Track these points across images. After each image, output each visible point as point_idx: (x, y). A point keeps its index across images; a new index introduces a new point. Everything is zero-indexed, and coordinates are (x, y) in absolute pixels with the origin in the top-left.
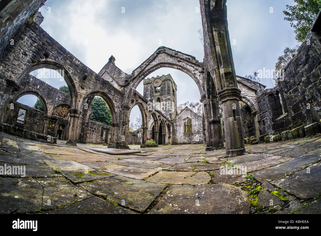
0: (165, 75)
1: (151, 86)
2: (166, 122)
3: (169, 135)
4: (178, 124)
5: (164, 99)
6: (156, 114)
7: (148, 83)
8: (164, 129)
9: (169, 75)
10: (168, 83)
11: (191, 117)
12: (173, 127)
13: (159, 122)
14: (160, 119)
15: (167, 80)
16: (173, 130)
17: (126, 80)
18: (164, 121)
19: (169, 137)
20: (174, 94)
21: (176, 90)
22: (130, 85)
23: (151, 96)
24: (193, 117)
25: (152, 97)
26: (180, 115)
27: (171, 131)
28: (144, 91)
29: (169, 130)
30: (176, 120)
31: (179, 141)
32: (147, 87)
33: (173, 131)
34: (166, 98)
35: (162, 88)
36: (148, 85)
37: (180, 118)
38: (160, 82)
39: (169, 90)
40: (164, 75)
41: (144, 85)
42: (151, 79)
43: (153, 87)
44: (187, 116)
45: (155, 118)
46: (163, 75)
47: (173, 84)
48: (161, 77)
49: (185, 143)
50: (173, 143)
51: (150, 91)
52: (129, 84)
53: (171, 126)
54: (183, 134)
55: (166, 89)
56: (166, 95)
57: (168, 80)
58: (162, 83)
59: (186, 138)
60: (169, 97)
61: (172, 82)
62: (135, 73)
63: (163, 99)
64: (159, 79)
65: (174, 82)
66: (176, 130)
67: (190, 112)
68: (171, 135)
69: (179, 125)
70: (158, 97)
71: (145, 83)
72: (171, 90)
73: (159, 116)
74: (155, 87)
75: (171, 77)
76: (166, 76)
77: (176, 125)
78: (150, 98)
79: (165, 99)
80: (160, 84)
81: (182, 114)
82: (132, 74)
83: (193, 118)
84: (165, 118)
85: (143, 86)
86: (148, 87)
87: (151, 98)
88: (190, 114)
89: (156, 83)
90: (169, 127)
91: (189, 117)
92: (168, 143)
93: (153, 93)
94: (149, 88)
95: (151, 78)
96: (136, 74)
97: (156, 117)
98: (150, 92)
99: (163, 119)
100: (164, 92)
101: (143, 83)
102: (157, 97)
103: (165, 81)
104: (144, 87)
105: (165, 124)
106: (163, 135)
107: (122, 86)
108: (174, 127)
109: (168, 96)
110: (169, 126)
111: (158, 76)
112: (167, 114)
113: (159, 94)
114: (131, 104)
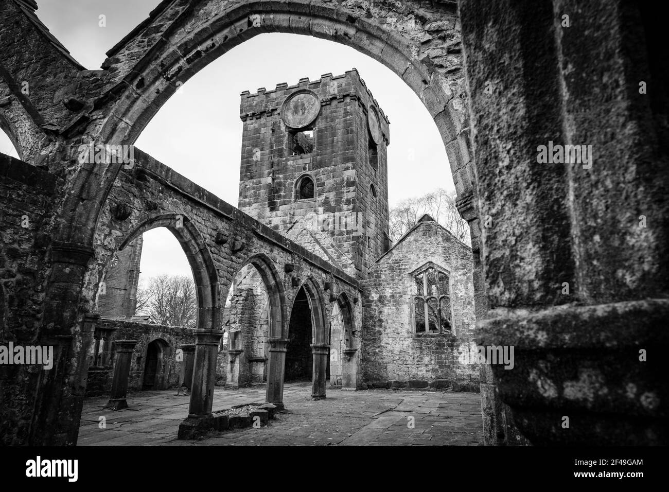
0: (334, 75)
1: (273, 125)
2: (327, 286)
3: (349, 341)
4: (388, 292)
5: (329, 182)
6: (275, 260)
7: (262, 113)
8: (317, 320)
9: (353, 75)
10: (346, 113)
11: (447, 259)
12: (367, 304)
13: (290, 294)
14: (295, 283)
15: (345, 96)
16: (365, 320)
17: (71, 102)
18: (317, 287)
19: (349, 354)
20: (374, 161)
21: (387, 141)
22: (91, 127)
23: (275, 168)
24: (454, 263)
25: (279, 171)
26: (396, 255)
27: (358, 324)
28: (243, 146)
29: (348, 320)
30: (379, 277)
31: (393, 372)
32: (257, 131)
33: (365, 327)
34: (338, 180)
35: (320, 134)
36: (263, 120)
37: (397, 268)
38: (313, 106)
39: (350, 143)
40: (329, 76)
41: (244, 118)
42: (273, 96)
43: (283, 128)
44: (430, 259)
45: (271, 278)
46: (324, 76)
47: (371, 114)
48: (316, 84)
49: (418, 385)
50: (366, 380)
51: (271, 147)
52: (86, 122)
53: (356, 301)
54: (410, 340)
55: (339, 137)
56: (341, 166)
57: (348, 100)
58: (320, 114)
59: (426, 359)
60: (351, 174)
61: (368, 106)
62: (118, 61)
63: (323, 184)
64: (308, 92)
65: (375, 107)
66: (380, 320)
67: (440, 239)
68: (358, 344)
69: (392, 296)
70: (303, 172)
71: (250, 113)
72: (363, 142)
73: (288, 269)
74: (293, 132)
75: (363, 84)
76: (340, 77)
77: (381, 300)
78: (269, 180)
79: (331, 181)
80: (310, 117)
81: (405, 250)
82: (106, 66)
83: (457, 269)
84: (325, 272)
85: (242, 123)
86: (263, 130)
87: (273, 180)
88: (440, 250)
89: (296, 112)
90: (346, 307)
91: (438, 260)
92: (344, 382)
93: (281, 156)
94: (266, 132)
95: (274, 89)
96: (123, 68)
97: (275, 275)
98: (272, 152)
99: (311, 278)
100: (329, 151)
101: (241, 111)
102: (298, 175)
103: (335, 103)
104: (245, 129)
105: (321, 299)
106: (315, 347)
107: (56, 133)
108: (369, 306)
109: (347, 169)
110: (348, 304)
111: (304, 81)
112: (340, 246)
113: (307, 159)
114: (111, 227)
